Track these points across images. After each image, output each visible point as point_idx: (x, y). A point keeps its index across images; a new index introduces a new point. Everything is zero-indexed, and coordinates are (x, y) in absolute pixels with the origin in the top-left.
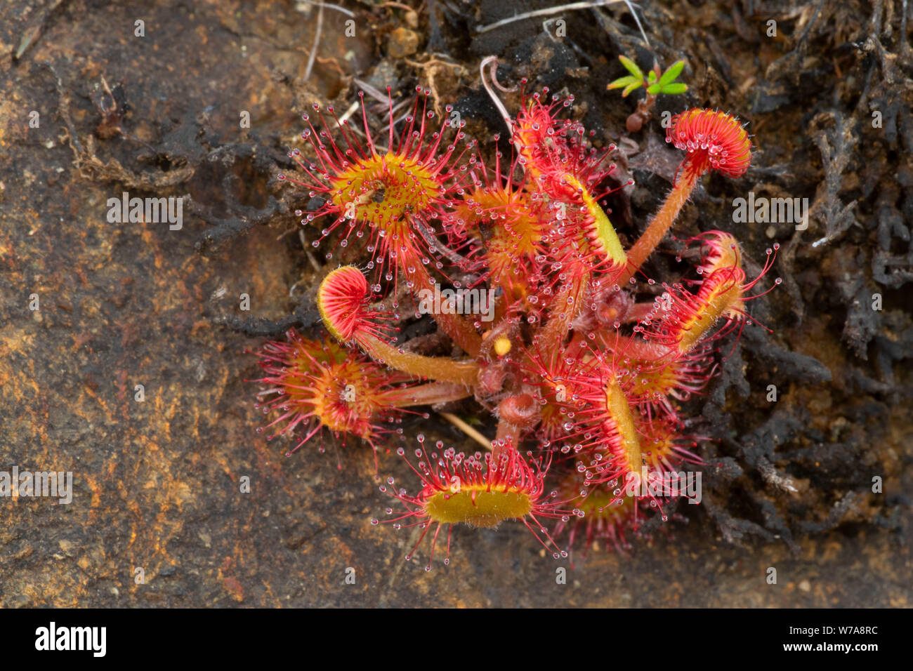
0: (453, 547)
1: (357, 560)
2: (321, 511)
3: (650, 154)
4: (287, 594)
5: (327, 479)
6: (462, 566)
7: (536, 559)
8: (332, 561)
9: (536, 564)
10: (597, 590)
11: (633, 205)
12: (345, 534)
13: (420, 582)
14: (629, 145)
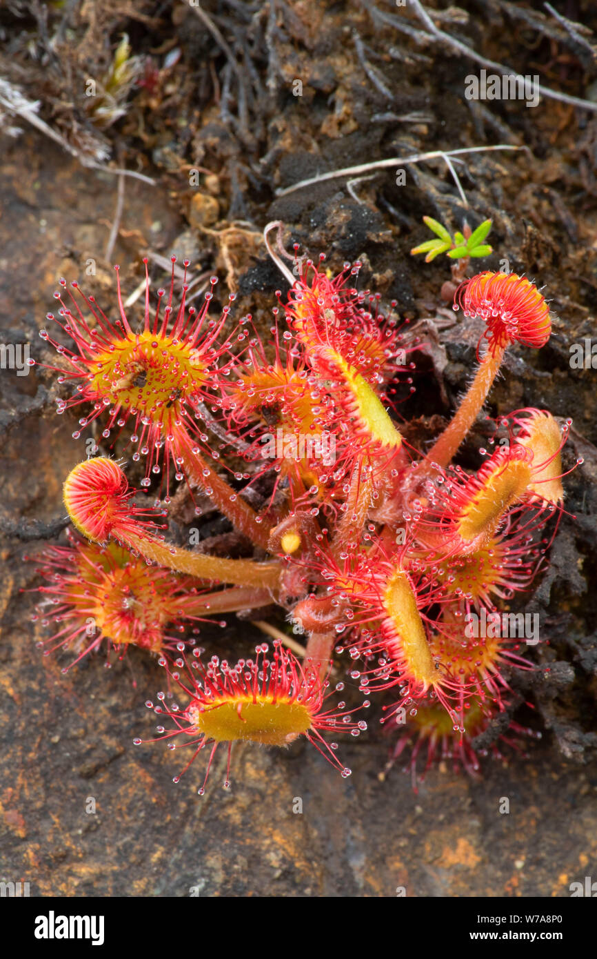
0: (270, 771)
1: (158, 789)
2: (118, 734)
3: (467, 326)
4: (79, 827)
5: (125, 699)
6: (281, 792)
7: (375, 783)
8: (130, 790)
9: (374, 789)
10: (441, 817)
11: (447, 382)
12: (145, 759)
13: (231, 811)
14: (445, 317)
